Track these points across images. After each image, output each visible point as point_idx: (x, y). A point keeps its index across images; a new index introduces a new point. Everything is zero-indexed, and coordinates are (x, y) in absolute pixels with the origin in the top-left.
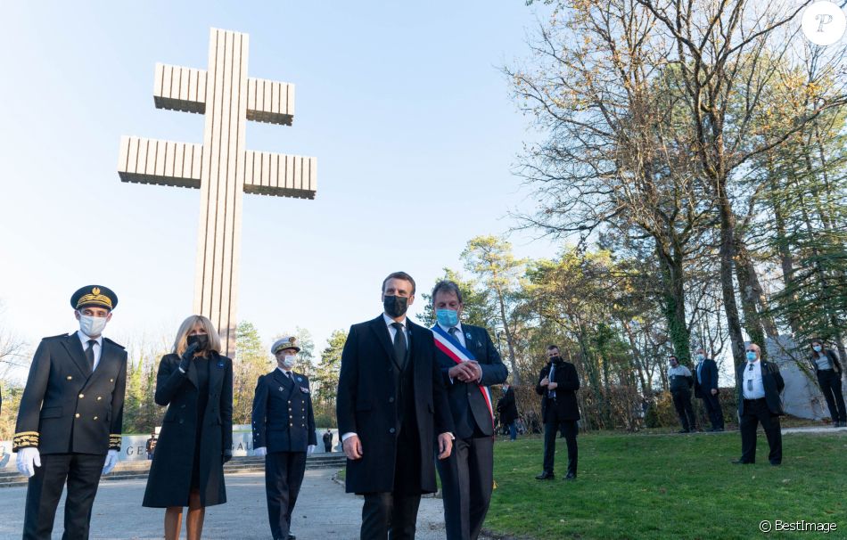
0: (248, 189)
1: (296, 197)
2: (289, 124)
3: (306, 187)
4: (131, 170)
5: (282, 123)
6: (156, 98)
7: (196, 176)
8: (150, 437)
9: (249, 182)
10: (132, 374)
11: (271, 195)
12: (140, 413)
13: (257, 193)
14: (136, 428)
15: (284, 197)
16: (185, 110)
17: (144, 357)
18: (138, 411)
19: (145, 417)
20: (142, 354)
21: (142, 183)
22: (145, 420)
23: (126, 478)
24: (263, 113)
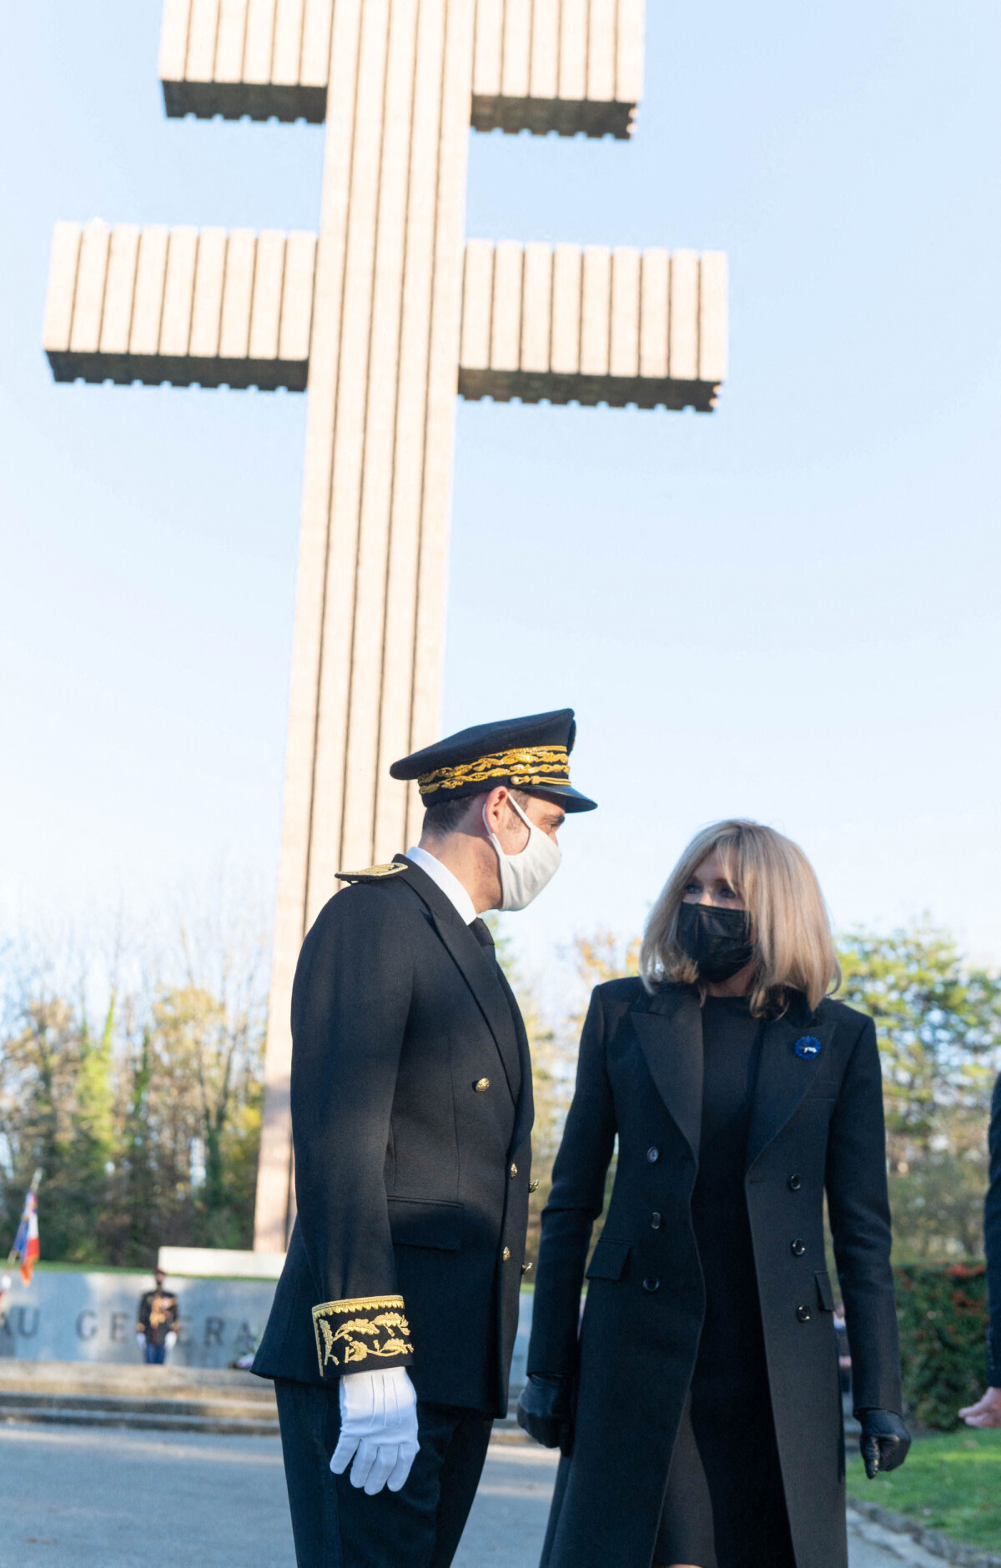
0: (473, 385)
1: (647, 404)
2: (622, 135)
3: (683, 370)
4: (84, 343)
5: (595, 132)
6: (168, 86)
7: (292, 351)
8: (147, 1282)
9: (476, 361)
10: (83, 1057)
11: (555, 401)
12: (109, 1196)
13: (506, 399)
14: (100, 1247)
15: (603, 406)
16: (260, 116)
17: (120, 999)
18: (104, 1188)
19: (127, 1209)
20: (115, 987)
21: (118, 381)
22: (126, 1219)
23: (88, 1423)
24: (528, 102)
